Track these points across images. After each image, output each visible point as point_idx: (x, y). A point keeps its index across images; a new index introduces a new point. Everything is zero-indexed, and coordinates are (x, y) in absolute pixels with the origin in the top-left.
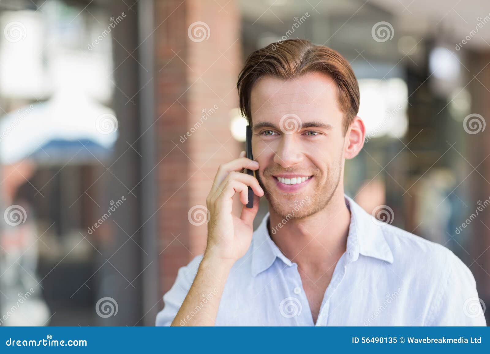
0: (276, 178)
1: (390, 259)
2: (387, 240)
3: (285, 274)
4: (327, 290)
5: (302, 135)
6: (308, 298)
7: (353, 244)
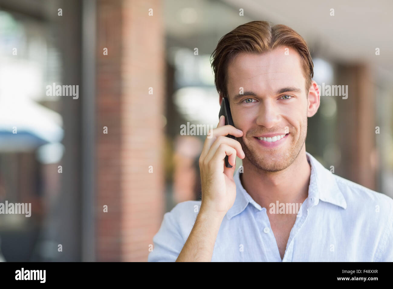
0: (257, 138)
1: (344, 205)
2: (340, 189)
3: (256, 217)
4: (292, 230)
5: (277, 100)
6: (276, 237)
7: (314, 192)
